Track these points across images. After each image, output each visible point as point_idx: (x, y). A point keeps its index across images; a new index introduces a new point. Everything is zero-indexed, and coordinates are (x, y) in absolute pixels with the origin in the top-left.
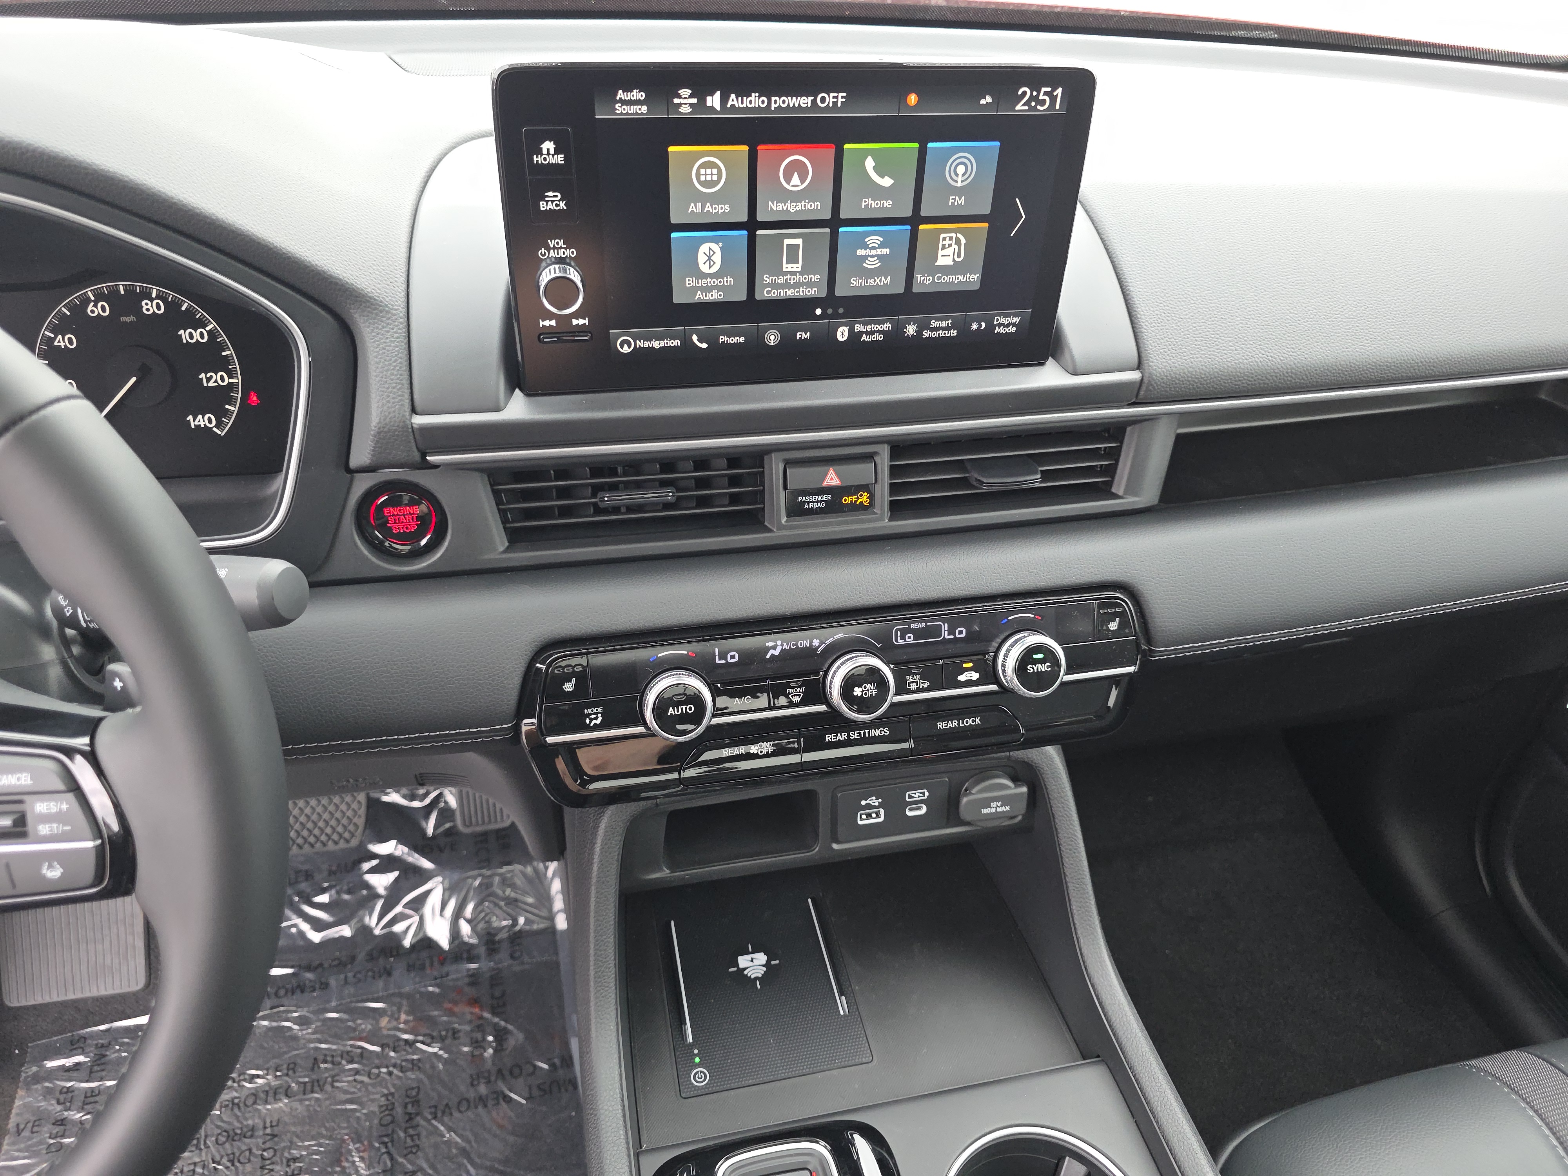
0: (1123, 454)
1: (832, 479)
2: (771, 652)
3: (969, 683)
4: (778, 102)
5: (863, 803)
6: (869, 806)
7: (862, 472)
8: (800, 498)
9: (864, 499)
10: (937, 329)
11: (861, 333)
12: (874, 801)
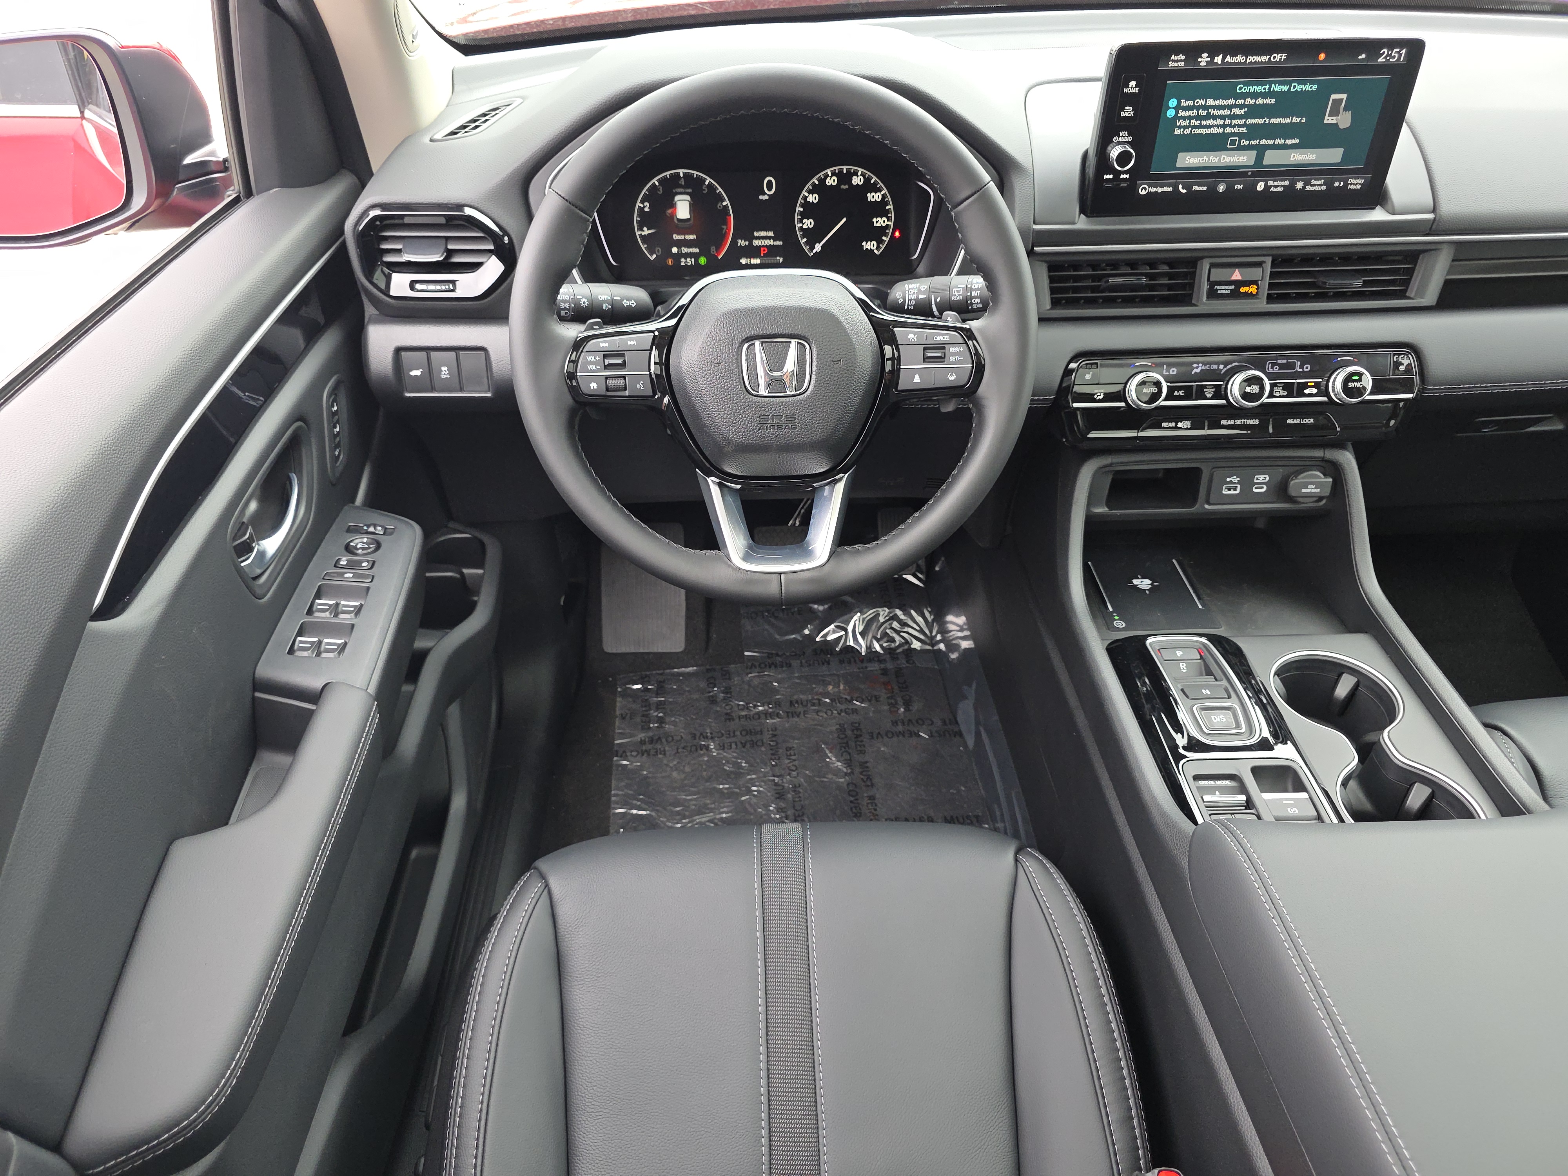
0: (1416, 271)
1: (1237, 275)
2: (1195, 370)
3: (1310, 395)
4: (1251, 59)
5: (1228, 479)
6: (1231, 482)
7: (1255, 273)
8: (1216, 287)
9: (1253, 289)
10: (1314, 185)
11: (1271, 186)
12: (1234, 479)
